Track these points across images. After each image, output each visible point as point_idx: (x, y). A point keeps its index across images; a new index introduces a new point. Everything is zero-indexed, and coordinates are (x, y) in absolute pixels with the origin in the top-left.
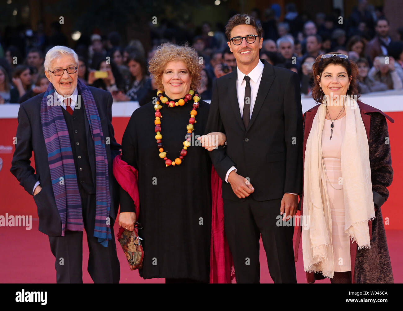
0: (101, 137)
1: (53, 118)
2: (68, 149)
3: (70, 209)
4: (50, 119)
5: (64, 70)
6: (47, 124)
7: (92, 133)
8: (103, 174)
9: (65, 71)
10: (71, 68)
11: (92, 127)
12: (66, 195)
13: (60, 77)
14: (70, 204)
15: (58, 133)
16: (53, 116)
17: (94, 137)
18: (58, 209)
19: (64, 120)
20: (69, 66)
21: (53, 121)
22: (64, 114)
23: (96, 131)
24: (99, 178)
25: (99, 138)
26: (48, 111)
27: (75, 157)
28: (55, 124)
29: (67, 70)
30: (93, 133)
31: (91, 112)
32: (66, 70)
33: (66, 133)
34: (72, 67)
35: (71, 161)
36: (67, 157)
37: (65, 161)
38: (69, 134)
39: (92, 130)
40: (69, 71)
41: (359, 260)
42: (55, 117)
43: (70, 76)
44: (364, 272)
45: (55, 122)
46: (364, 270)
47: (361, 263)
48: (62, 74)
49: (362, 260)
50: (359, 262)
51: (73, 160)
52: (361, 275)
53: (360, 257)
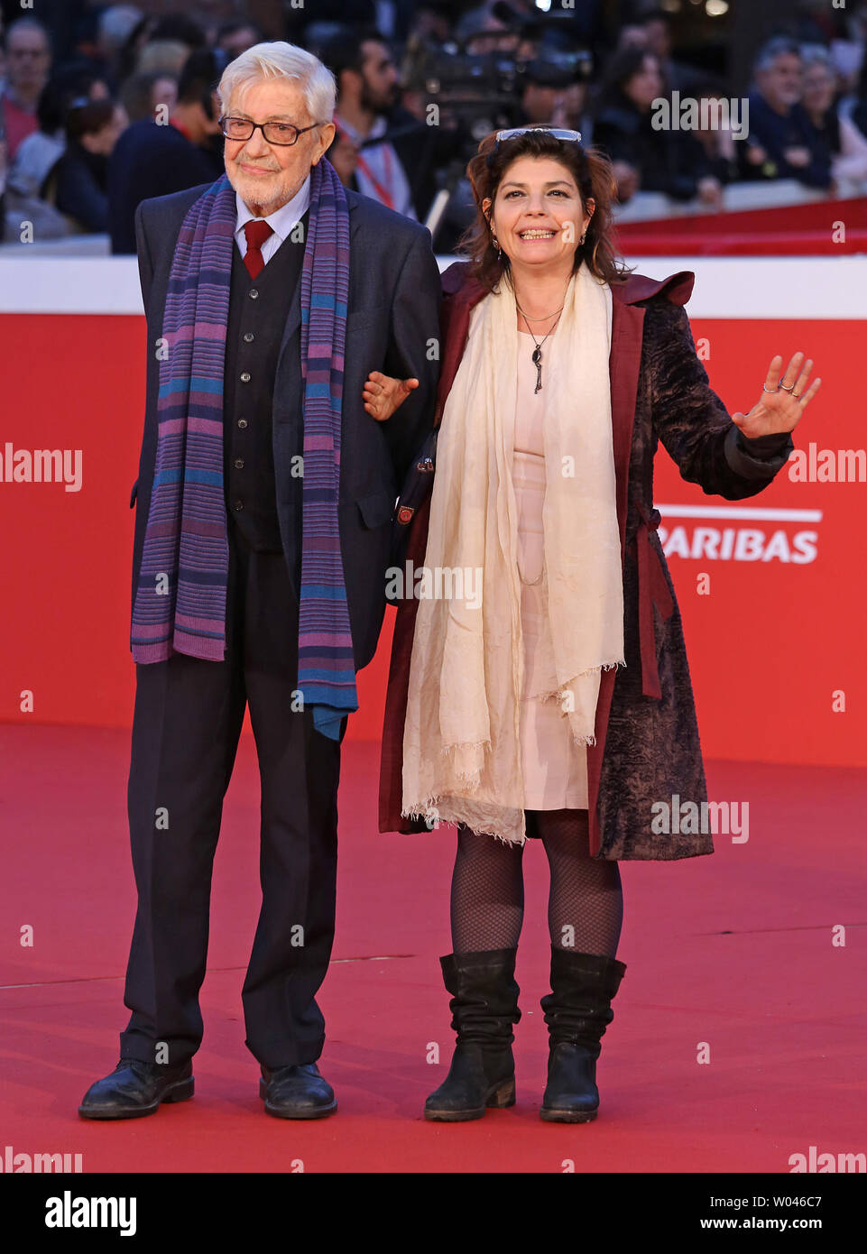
0: (333, 372)
1: (198, 272)
2: (210, 386)
3: (184, 582)
4: (190, 273)
5: (255, 126)
6: (179, 287)
7: (303, 352)
9: (258, 130)
10: (283, 127)
11: (308, 332)
13: (240, 144)
15: (196, 324)
16: (199, 267)
17: (308, 369)
18: (141, 573)
19: (228, 288)
20: (275, 118)
21: (195, 282)
22: (232, 270)
23: (318, 350)
25: (326, 374)
26: (194, 243)
27: (227, 417)
28: (196, 293)
29: (265, 128)
30: (306, 354)
31: (318, 285)
32: (261, 127)
33: (220, 332)
34: (286, 123)
35: (214, 428)
36: (203, 412)
37: (194, 423)
38: (227, 341)
39: (307, 343)
40: (274, 134)
41: (612, 763)
42: (205, 272)
43: (271, 150)
44: (630, 800)
45: (199, 285)
46: (628, 794)
47: (618, 772)
48: (247, 137)
49: (622, 764)
50: (613, 770)
51: (220, 425)
52: (620, 811)
53: (615, 754)
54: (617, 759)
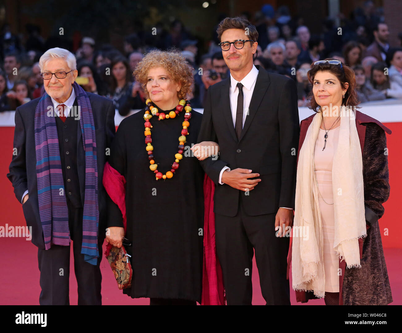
0: (94, 148)
1: (45, 124)
2: (56, 158)
3: (55, 222)
4: (42, 125)
5: (52, 74)
6: (39, 131)
7: (84, 142)
8: (92, 187)
9: (54, 75)
10: (61, 73)
11: (84, 136)
12: (52, 207)
13: (48, 80)
14: (55, 216)
15: (48, 140)
16: (45, 122)
17: (85, 147)
18: (41, 221)
19: (56, 127)
20: (58, 70)
21: (45, 128)
22: (56, 121)
23: (88, 141)
24: (88, 191)
25: (91, 148)
26: (41, 116)
27: (63, 167)
28: (46, 131)
29: (56, 74)
30: (85, 143)
31: (85, 121)
32: (54, 74)
33: (56, 141)
34: (62, 71)
35: (59, 171)
36: (55, 167)
37: (53, 171)
38: (59, 143)
39: (85, 139)
40: (59, 76)
41: (348, 279)
42: (47, 124)
43: (59, 81)
44: (353, 292)
45: (47, 128)
46: (353, 290)
47: (350, 283)
48: (50, 78)
49: (351, 280)
50: (349, 282)
51: (61, 170)
52: (350, 296)
53: (349, 276)
54: (350, 278)
